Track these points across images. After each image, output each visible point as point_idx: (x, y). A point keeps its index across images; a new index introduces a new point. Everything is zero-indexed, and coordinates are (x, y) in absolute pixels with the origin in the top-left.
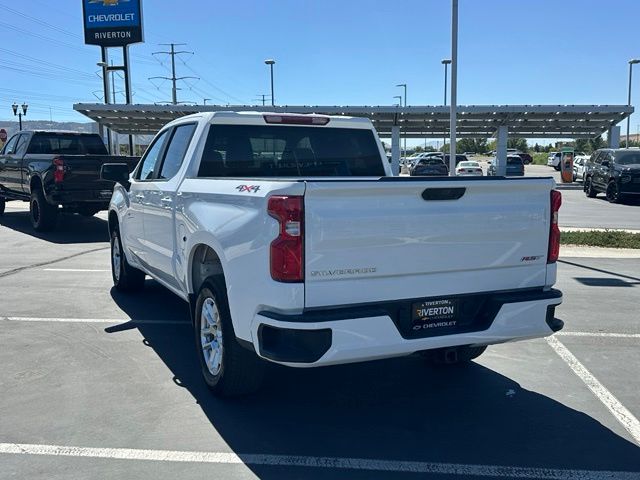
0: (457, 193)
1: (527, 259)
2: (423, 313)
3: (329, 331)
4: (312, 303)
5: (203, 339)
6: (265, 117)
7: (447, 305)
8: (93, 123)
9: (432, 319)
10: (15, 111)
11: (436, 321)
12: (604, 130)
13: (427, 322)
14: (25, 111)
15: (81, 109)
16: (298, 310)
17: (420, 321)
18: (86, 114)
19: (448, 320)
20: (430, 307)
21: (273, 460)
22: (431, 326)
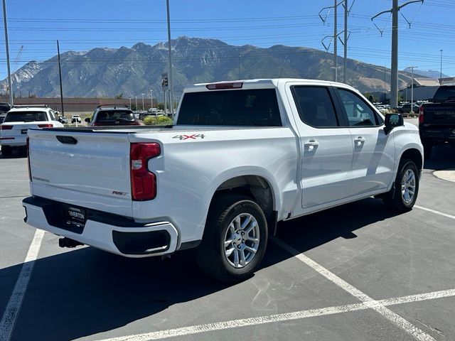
0: (74, 141)
1: (116, 193)
2: (72, 214)
6: (207, 86)
13: (74, 220)
17: (70, 218)
22: (75, 223)
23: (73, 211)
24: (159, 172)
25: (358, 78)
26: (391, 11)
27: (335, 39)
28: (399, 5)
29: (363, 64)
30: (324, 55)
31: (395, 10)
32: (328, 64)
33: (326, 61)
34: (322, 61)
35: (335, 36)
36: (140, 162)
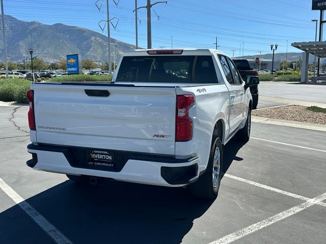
1: (158, 136)
2: (93, 156)
6: (148, 51)
7: (107, 155)
8: (303, 53)
9: (100, 161)
10: (272, 48)
11: (102, 162)
14: (276, 48)
15: (296, 45)
17: (93, 160)
18: (298, 47)
19: (109, 163)
20: (98, 154)
22: (99, 164)
23: (96, 154)
24: (194, 118)
25: (118, 52)
26: (146, 7)
27: (108, 23)
28: (151, 3)
29: (121, 42)
30: (95, 34)
31: (149, 6)
32: (98, 40)
33: (95, 39)
34: (93, 38)
35: (108, 21)
36: (183, 110)
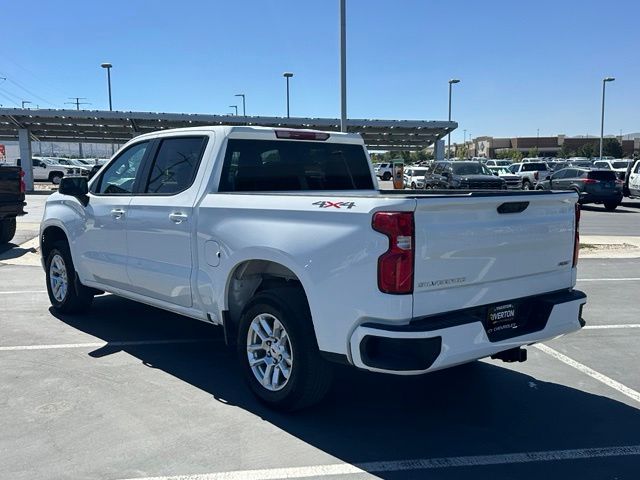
0: (521, 207)
3: (439, 339)
4: (420, 313)
5: (250, 355)
6: (276, 132)
7: (510, 309)
11: (502, 324)
12: (430, 144)
13: (497, 325)
16: (406, 320)
19: (510, 323)
21: (392, 466)
22: (499, 328)
